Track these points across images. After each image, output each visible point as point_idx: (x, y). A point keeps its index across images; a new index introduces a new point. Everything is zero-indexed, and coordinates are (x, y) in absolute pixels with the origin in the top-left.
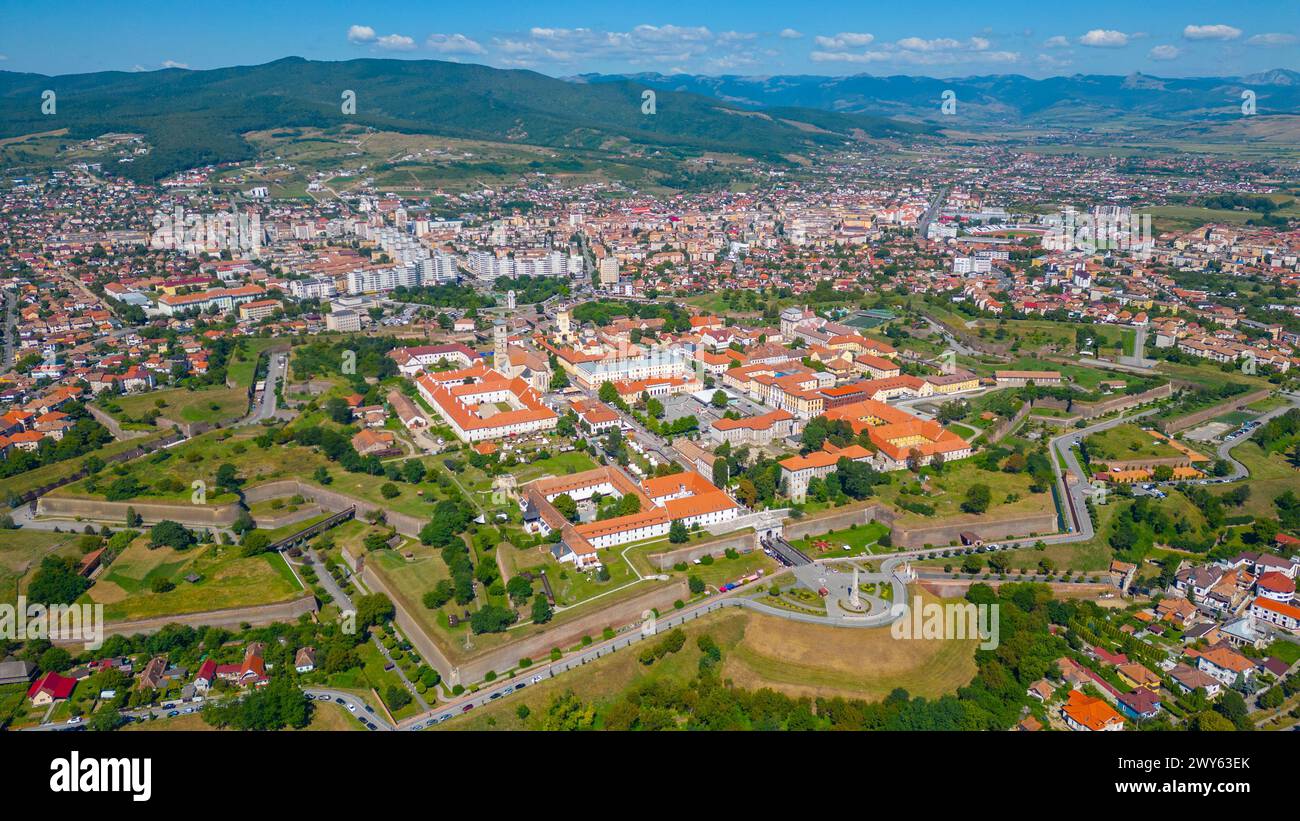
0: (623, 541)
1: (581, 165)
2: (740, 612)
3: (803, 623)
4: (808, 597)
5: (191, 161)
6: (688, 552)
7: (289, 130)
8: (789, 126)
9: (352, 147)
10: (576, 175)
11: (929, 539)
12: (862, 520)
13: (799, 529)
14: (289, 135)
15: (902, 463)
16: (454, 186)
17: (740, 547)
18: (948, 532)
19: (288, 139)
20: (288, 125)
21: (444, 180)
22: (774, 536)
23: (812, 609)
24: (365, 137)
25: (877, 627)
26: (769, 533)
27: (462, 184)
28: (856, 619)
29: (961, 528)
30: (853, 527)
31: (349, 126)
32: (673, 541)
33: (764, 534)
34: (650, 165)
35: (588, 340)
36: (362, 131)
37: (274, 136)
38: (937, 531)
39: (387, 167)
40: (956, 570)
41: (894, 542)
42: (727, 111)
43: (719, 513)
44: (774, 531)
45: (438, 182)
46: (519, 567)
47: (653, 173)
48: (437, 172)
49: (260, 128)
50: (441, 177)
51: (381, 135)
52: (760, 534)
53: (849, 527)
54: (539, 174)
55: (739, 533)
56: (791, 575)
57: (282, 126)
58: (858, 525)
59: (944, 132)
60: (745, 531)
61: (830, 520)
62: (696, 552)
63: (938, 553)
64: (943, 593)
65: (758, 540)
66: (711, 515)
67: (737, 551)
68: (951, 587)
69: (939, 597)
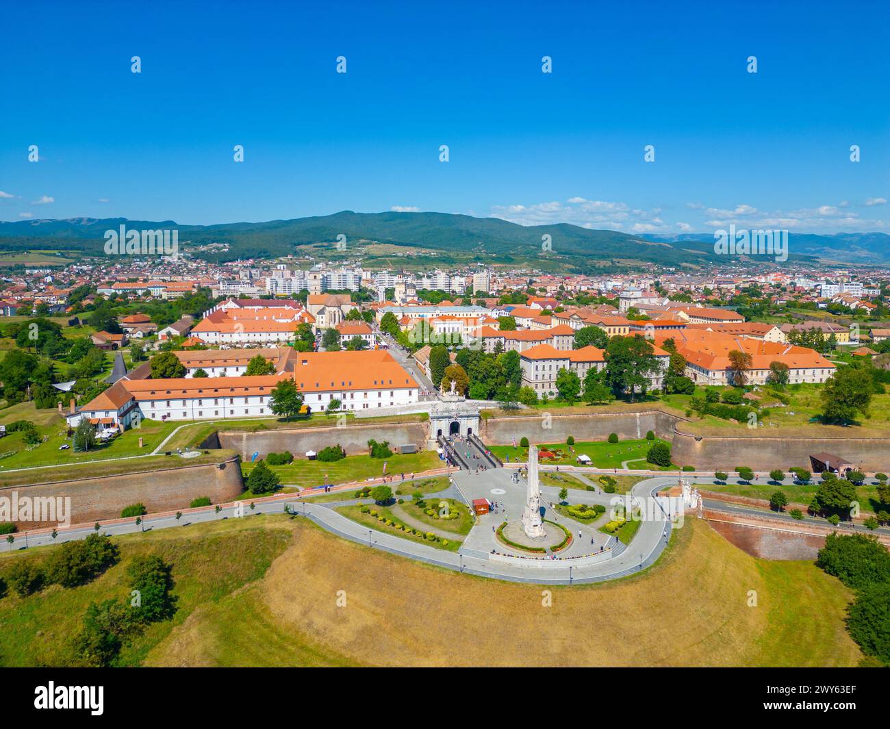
1: (513, 260)
2: (288, 525)
3: (391, 556)
7: (325, 244)
9: (361, 251)
10: (507, 265)
11: (746, 458)
12: (631, 430)
13: (510, 428)
14: (324, 246)
15: (719, 375)
16: (415, 269)
17: (398, 441)
18: (786, 450)
19: (323, 248)
20: (325, 241)
21: (410, 266)
22: (463, 432)
24: (370, 246)
26: (454, 428)
27: (421, 268)
29: (813, 445)
30: (613, 439)
31: (362, 241)
32: (279, 419)
33: (445, 425)
34: (565, 262)
36: (371, 244)
37: (314, 247)
38: (762, 446)
39: (372, 258)
40: (797, 507)
41: (676, 457)
42: (638, 242)
43: (386, 394)
44: (464, 425)
45: (404, 266)
47: (567, 266)
48: (409, 260)
49: (309, 243)
50: (408, 263)
51: (382, 246)
52: (436, 425)
54: (479, 264)
55: (399, 419)
57: (322, 242)
58: (622, 437)
59: (816, 260)
60: (411, 418)
61: (572, 421)
62: (313, 439)
63: (762, 478)
64: (764, 548)
65: (434, 435)
66: (373, 395)
67: (390, 448)
68: (782, 536)
69: (754, 554)
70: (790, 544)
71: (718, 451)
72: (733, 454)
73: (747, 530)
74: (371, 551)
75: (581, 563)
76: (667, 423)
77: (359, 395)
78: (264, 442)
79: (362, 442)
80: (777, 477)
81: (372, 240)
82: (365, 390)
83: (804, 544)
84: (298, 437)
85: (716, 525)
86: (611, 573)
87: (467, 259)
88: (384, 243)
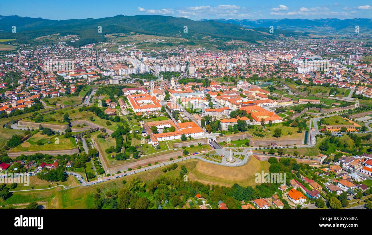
0: (168, 139)
1: (195, 43)
2: (196, 160)
3: (214, 164)
4: (217, 157)
5: (89, 42)
6: (186, 143)
7: (117, 34)
8: (259, 33)
9: (132, 38)
11: (261, 144)
12: (242, 138)
13: (222, 139)
14: (116, 35)
15: (259, 123)
16: (158, 49)
17: (203, 143)
18: (267, 142)
19: (116, 36)
21: (155, 47)
22: (213, 141)
23: (217, 160)
24: (136, 36)
25: (235, 167)
26: (212, 140)
27: (160, 48)
28: (230, 164)
29: (272, 141)
30: (239, 140)
31: (132, 33)
32: (183, 140)
33: (210, 140)
35: (178, 88)
36: (136, 34)
37: (113, 36)
38: (264, 142)
39: (140, 44)
40: (267, 153)
41: (250, 144)
42: (241, 29)
43: (198, 133)
44: (214, 139)
45: (153, 48)
46: (136, 144)
47: (215, 45)
48: (154, 45)
49: (109, 34)
51: (141, 35)
52: (209, 140)
53: (238, 140)
54: (182, 46)
55: (203, 139)
56: (215, 151)
57: (115, 33)
58: (241, 139)
61: (232, 137)
62: (189, 144)
63: (262, 148)
65: (209, 142)
66: (196, 134)
67: (201, 144)
68: (264, 158)
69: (260, 160)
71: (257, 143)
73: (259, 157)
74: (210, 163)
75: (237, 164)
76: (249, 136)
77: (193, 134)
78: (181, 145)
79: (197, 144)
80: (264, 148)
81: (136, 32)
85: (255, 157)
87: (177, 43)
88: (142, 34)
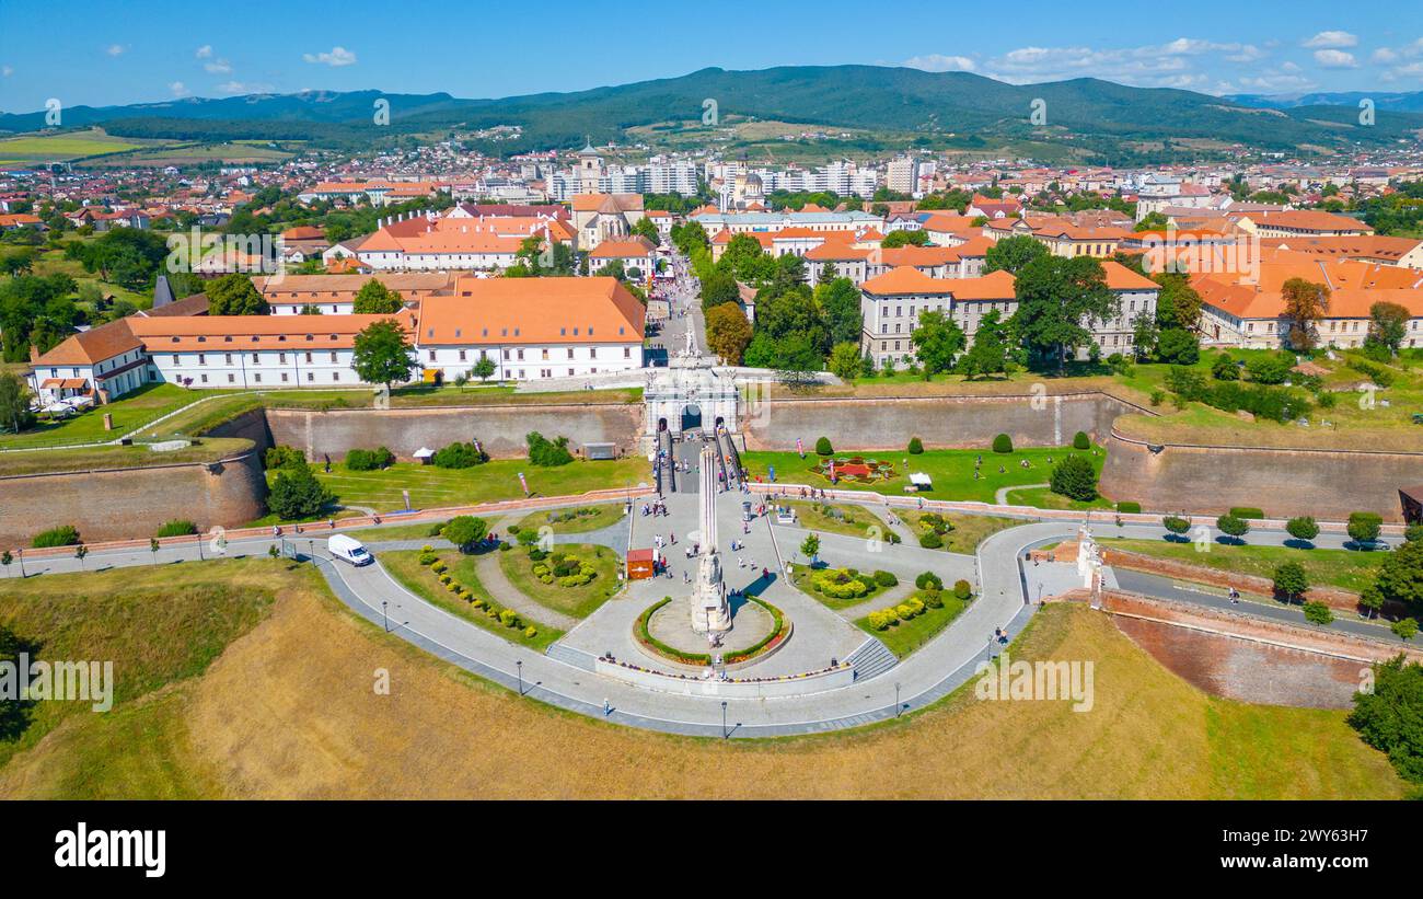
1: (984, 143)
4: (572, 572)
5: (555, 144)
7: (672, 124)
9: (727, 134)
10: (972, 153)
12: (1041, 430)
14: (669, 128)
15: (1263, 329)
17: (586, 436)
19: (668, 131)
20: (671, 119)
21: (803, 156)
22: (708, 426)
24: (742, 126)
30: (1003, 446)
33: (672, 412)
34: (1078, 144)
36: (744, 121)
37: (655, 129)
39: (744, 144)
40: (1339, 597)
41: (1106, 483)
42: (1221, 107)
43: (582, 353)
44: (711, 412)
45: (794, 157)
47: (1082, 152)
49: (644, 123)
50: (801, 152)
51: (763, 124)
52: (656, 410)
53: (987, 442)
54: (923, 151)
57: (666, 120)
58: (1020, 442)
60: (610, 396)
61: (923, 410)
62: (430, 428)
64: (1233, 678)
65: (652, 429)
66: (558, 354)
67: (571, 450)
68: (1276, 656)
70: (1294, 675)
71: (1196, 475)
72: (1228, 480)
73: (1198, 639)
75: (776, 693)
77: (533, 354)
78: (342, 430)
79: (518, 436)
80: (1302, 533)
81: (745, 115)
82: (545, 345)
83: (1326, 676)
84: (404, 423)
85: (1131, 625)
86: (829, 719)
87: (902, 143)
88: (766, 120)
